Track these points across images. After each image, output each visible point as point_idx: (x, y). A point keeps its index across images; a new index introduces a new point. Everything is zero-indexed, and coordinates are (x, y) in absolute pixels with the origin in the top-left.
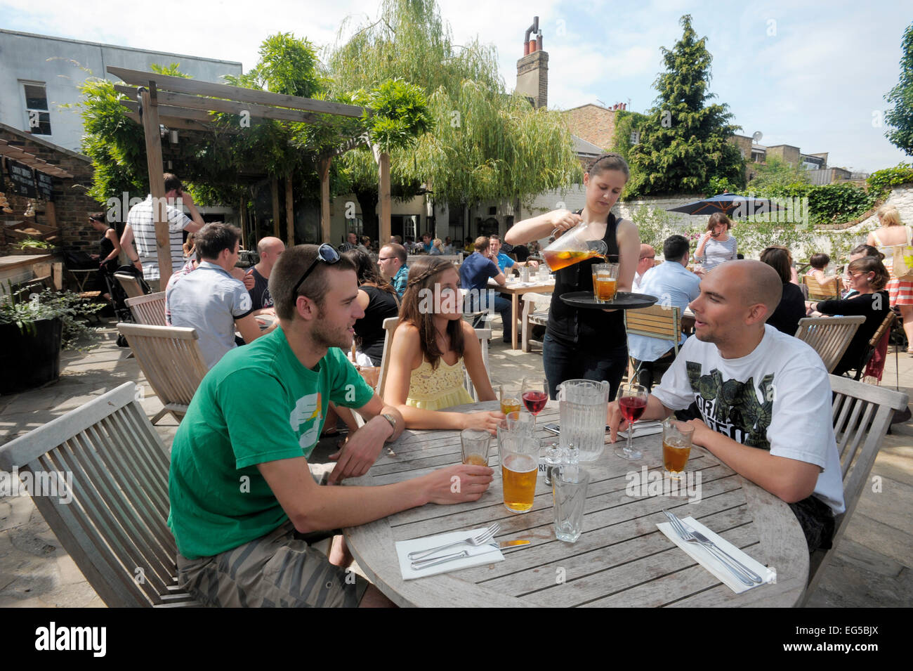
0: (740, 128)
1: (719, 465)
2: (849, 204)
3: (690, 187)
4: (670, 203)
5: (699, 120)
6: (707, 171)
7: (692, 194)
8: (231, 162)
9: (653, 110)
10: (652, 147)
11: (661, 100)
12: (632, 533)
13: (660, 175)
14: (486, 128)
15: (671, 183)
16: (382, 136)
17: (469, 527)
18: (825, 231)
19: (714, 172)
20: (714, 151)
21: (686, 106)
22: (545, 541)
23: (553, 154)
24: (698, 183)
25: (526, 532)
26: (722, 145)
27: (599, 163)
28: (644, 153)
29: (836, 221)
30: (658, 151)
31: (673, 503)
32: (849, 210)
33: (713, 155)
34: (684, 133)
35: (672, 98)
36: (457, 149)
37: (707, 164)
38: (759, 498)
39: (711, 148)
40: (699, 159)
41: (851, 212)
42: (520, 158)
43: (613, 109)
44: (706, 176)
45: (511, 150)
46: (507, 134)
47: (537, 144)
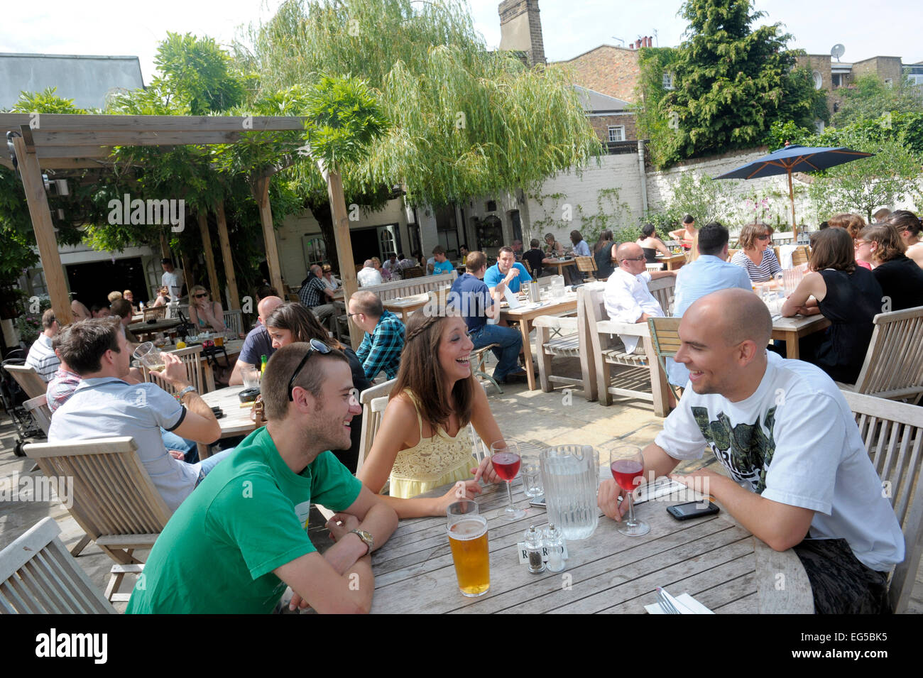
1: (734, 526)
3: (746, 139)
4: (722, 164)
5: (745, 50)
6: (766, 115)
7: (750, 148)
9: (683, 46)
10: (688, 95)
11: (692, 31)
13: (702, 130)
15: (719, 138)
16: (327, 151)
19: (775, 115)
20: (771, 88)
21: (726, 34)
23: (557, 125)
24: (755, 134)
26: (781, 79)
28: (679, 104)
30: (696, 98)
31: (671, 578)
33: (770, 93)
34: (728, 70)
35: (706, 26)
36: (430, 138)
37: (764, 106)
39: (766, 85)
40: (753, 102)
42: (515, 138)
43: (635, 47)
44: (765, 122)
45: (502, 129)
46: (494, 108)
47: (534, 115)
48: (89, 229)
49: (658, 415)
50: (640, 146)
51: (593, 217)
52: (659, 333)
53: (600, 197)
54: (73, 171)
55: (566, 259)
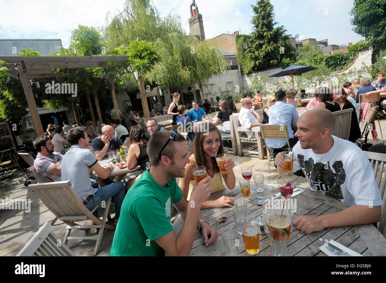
0: (291, 35)
2: (343, 61)
3: (274, 64)
4: (267, 73)
5: (273, 34)
6: (280, 56)
7: (276, 67)
9: (252, 33)
10: (255, 50)
11: (255, 28)
13: (260, 61)
15: (266, 64)
16: (138, 68)
18: (334, 74)
19: (283, 56)
21: (266, 29)
23: (214, 60)
24: (277, 62)
26: (284, 44)
28: (252, 53)
29: (338, 69)
30: (258, 50)
32: (343, 64)
34: (268, 41)
35: (260, 26)
36: (170, 65)
39: (280, 46)
40: (276, 52)
41: (344, 64)
42: (199, 65)
43: (233, 34)
44: (280, 58)
45: (194, 62)
47: (205, 57)
48: (46, 101)
49: (260, 159)
50: (239, 67)
51: (225, 91)
52: (264, 131)
53: (226, 85)
54: (41, 79)
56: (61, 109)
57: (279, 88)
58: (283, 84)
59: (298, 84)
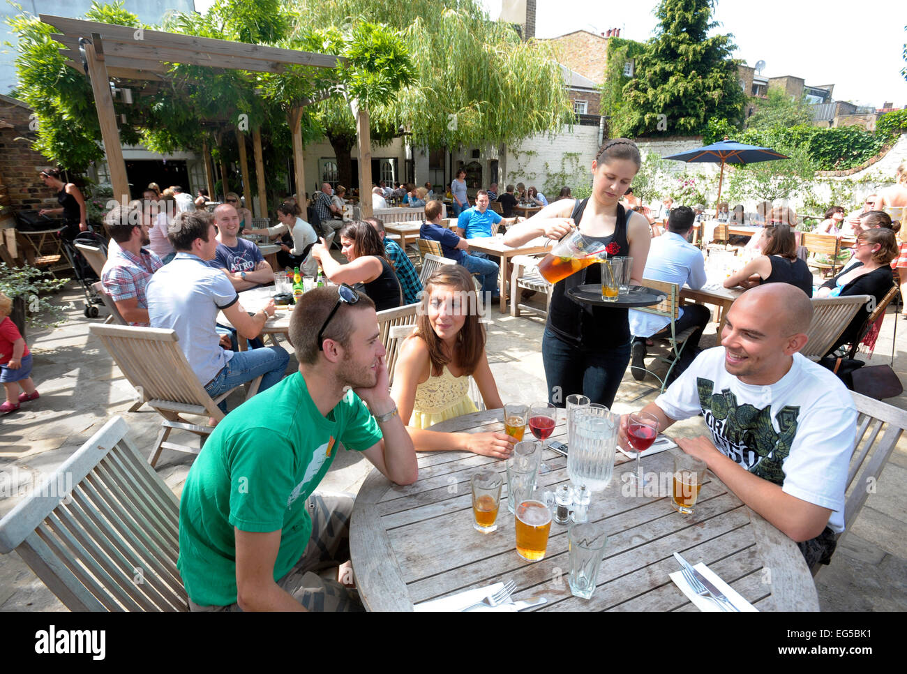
1: (726, 493)
2: (854, 149)
3: (687, 128)
4: (665, 146)
5: (700, 52)
6: (706, 111)
7: (689, 136)
8: (192, 114)
9: (651, 41)
10: (649, 84)
11: (660, 29)
12: (645, 585)
13: (655, 115)
14: (470, 64)
16: (361, 92)
17: (483, 582)
18: (826, 178)
19: (714, 112)
20: (715, 88)
21: (688, 36)
22: (561, 597)
23: (542, 93)
24: (695, 125)
25: (540, 586)
26: (723, 82)
27: (607, 151)
28: (639, 90)
29: (838, 168)
30: (655, 88)
31: (684, 544)
32: (853, 156)
33: (713, 92)
34: (684, 68)
35: (673, 27)
36: (437, 89)
37: (706, 102)
38: (769, 537)
39: (712, 85)
40: (699, 98)
41: (855, 158)
42: (505, 100)
43: (605, 35)
44: (705, 115)
45: (496, 90)
46: (492, 72)
47: (524, 83)
48: (145, 132)
50: (602, 121)
51: (556, 174)
53: (564, 159)
54: (136, 81)
55: (532, 206)
56: (178, 155)
57: (685, 188)
58: (697, 181)
59: (733, 188)
